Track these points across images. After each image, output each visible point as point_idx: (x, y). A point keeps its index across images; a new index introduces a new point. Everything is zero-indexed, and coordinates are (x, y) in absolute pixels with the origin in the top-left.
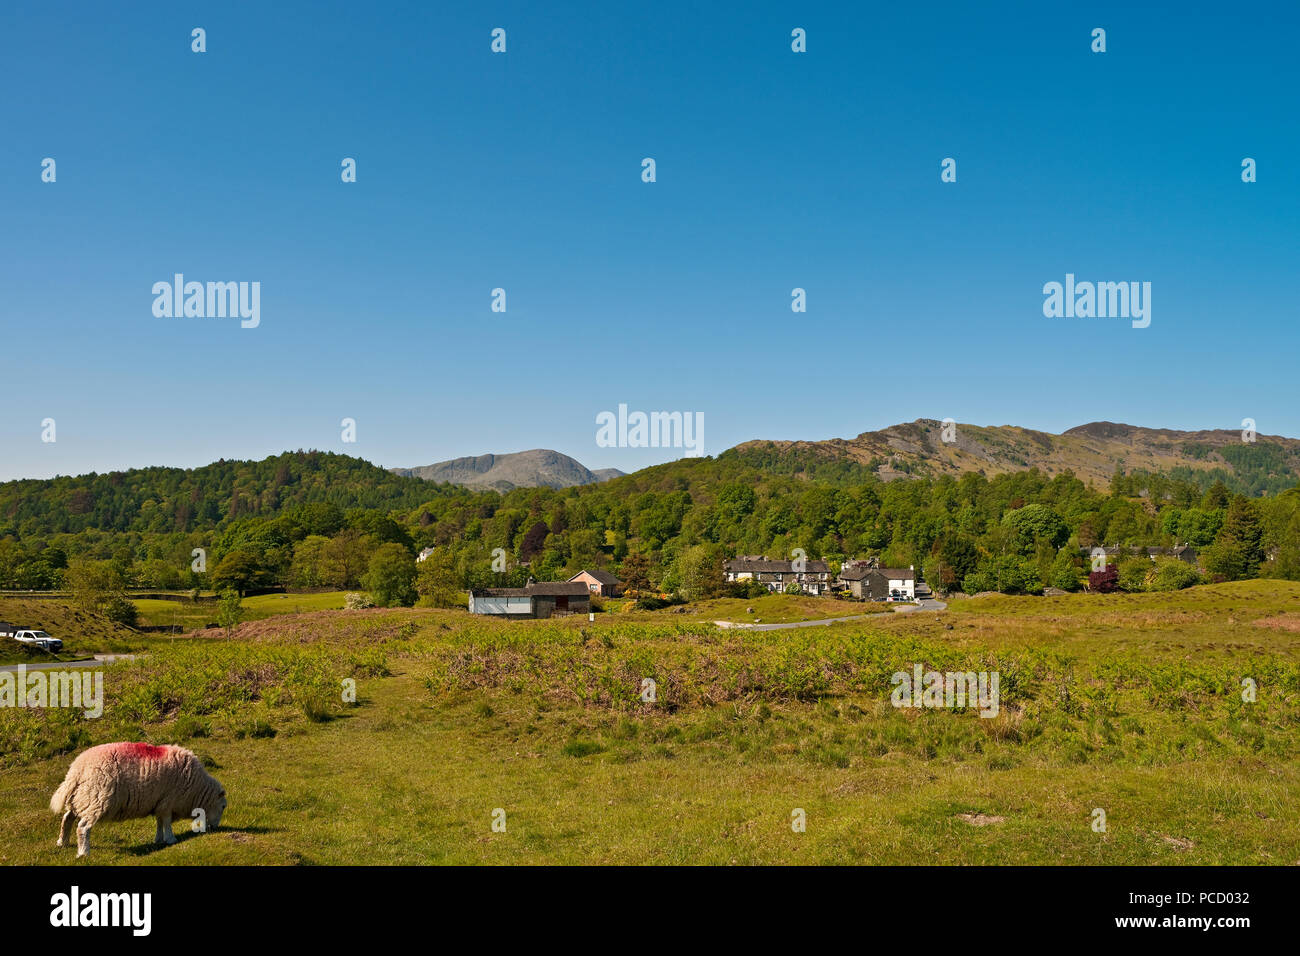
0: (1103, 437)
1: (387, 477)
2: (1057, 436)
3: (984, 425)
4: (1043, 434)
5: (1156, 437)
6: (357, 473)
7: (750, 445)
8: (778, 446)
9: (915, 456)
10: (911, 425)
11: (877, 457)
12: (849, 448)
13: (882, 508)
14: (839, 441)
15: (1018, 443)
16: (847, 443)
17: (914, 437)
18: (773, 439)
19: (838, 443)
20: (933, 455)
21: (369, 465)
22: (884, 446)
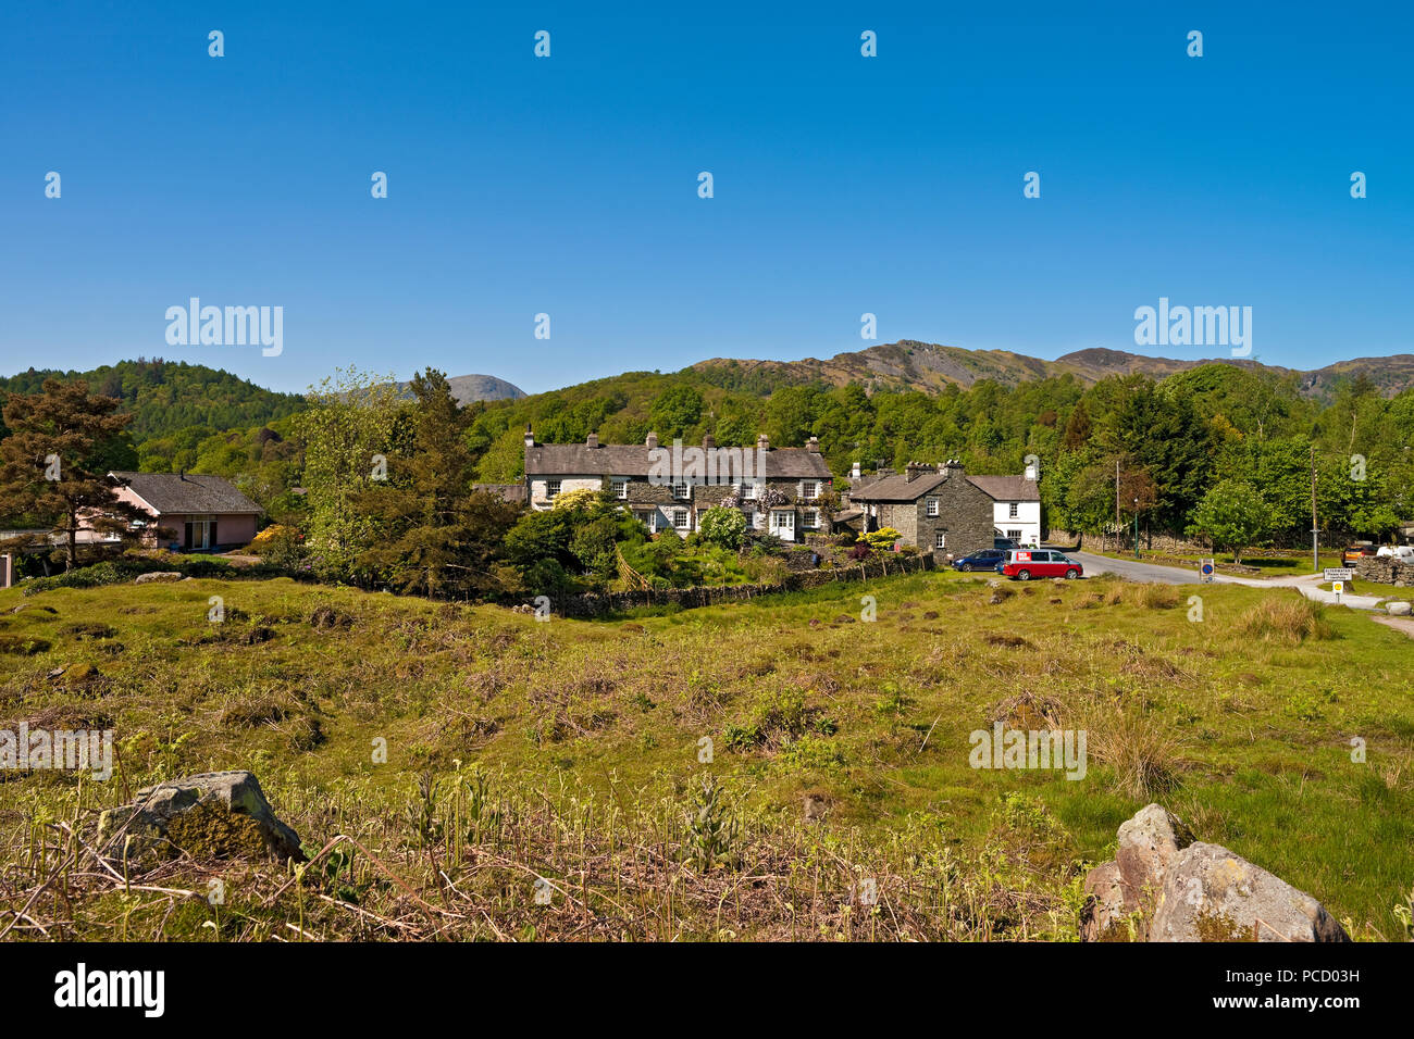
0: (1097, 363)
1: (256, 393)
2: (1050, 362)
3: (973, 349)
4: (1035, 360)
5: (1155, 366)
6: (214, 387)
7: (709, 364)
8: (742, 365)
9: (898, 379)
10: (894, 346)
11: (856, 379)
12: (824, 369)
13: (879, 415)
14: (813, 361)
15: (1010, 369)
16: (821, 363)
17: (896, 360)
18: (735, 357)
19: (811, 364)
20: (918, 380)
21: (234, 379)
22: (863, 368)
